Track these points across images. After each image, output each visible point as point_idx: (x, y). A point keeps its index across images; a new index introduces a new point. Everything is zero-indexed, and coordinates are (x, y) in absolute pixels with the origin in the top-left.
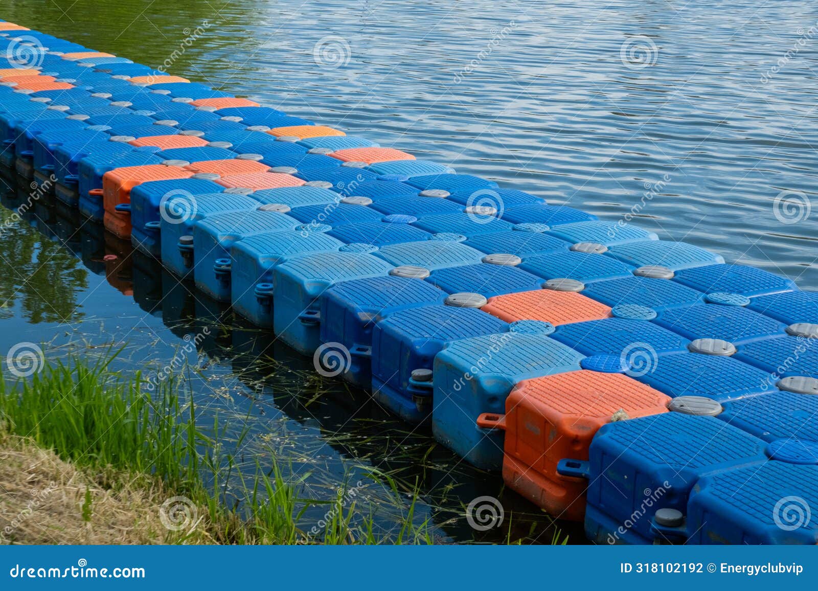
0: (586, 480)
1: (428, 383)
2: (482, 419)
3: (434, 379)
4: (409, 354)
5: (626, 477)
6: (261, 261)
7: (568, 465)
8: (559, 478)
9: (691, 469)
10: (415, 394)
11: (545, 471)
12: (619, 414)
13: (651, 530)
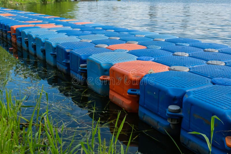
0: (139, 96)
1: (85, 68)
2: (101, 77)
3: (87, 67)
4: (79, 60)
5: (155, 93)
6: (42, 40)
7: (132, 91)
8: (128, 96)
9: (182, 88)
10: (81, 72)
11: (124, 94)
12: (151, 71)
13: (166, 115)
